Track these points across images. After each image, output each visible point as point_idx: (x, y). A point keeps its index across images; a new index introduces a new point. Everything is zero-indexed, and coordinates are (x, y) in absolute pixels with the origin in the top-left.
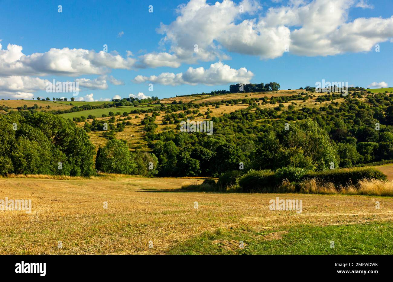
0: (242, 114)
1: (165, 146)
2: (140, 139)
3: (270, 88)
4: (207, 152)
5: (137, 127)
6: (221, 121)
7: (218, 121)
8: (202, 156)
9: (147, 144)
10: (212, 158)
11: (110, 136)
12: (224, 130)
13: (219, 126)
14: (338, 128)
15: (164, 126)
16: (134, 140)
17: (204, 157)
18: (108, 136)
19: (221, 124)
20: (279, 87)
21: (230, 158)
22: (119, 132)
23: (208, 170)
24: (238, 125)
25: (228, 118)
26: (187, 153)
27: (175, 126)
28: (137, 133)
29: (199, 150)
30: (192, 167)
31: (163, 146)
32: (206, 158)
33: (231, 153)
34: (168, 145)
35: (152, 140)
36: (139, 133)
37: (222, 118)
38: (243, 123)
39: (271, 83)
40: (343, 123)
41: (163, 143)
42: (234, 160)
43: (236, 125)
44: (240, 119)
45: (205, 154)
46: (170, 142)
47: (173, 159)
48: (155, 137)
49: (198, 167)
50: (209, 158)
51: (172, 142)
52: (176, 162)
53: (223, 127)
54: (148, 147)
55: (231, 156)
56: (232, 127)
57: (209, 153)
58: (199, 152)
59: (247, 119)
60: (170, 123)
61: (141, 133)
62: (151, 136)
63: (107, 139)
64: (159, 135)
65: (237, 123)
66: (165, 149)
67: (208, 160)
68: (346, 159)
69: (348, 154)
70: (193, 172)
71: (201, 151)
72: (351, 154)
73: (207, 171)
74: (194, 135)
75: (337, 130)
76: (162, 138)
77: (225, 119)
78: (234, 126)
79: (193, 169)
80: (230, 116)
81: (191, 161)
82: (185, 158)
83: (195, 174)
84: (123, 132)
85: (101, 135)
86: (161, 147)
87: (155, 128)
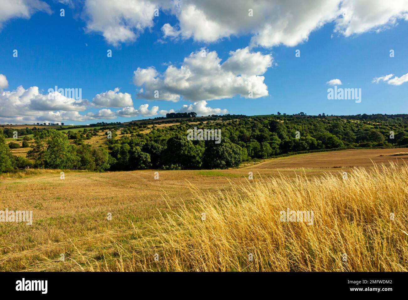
0: (178, 128)
1: (122, 147)
2: (103, 144)
3: (191, 115)
4: (157, 147)
5: (102, 137)
6: (163, 132)
7: (161, 131)
8: (153, 150)
9: (107, 147)
10: (162, 152)
11: (79, 142)
12: (166, 136)
13: (163, 134)
14: (243, 134)
15: (122, 135)
16: (97, 145)
17: (154, 151)
18: (77, 143)
19: (163, 133)
20: (196, 115)
21: (182, 150)
22: (87, 140)
23: (158, 162)
24: (176, 134)
25: (168, 129)
26: (138, 147)
27: (130, 135)
28: (101, 140)
29: (150, 144)
30: (143, 160)
31: (120, 148)
32: (156, 151)
33: (182, 144)
34: (124, 147)
35: (112, 144)
36: (102, 140)
37: (164, 130)
38: (179, 132)
39: (191, 112)
40: (245, 131)
41: (120, 145)
42: (186, 151)
43: (174, 133)
44: (177, 130)
45: (156, 148)
46: (126, 144)
47: (126, 155)
48: (114, 142)
49: (149, 160)
50: (160, 152)
51: (127, 145)
52: (128, 157)
53: (165, 135)
54: (108, 149)
55: (182, 147)
56: (172, 135)
57: (159, 147)
58: (150, 146)
59: (181, 130)
60: (127, 133)
61: (104, 140)
62: (111, 141)
63: (76, 144)
64: (117, 140)
65: (175, 132)
66: (122, 150)
67: (158, 153)
68: (263, 153)
69: (264, 149)
70: (144, 166)
71: (152, 146)
72: (267, 148)
73: (157, 164)
74: (144, 140)
75: (243, 135)
76: (119, 142)
77: (166, 130)
78: (173, 134)
79: (144, 162)
80: (169, 128)
81: (142, 154)
82: (136, 152)
83: (146, 168)
84: (90, 140)
85: (72, 142)
86: (118, 148)
87: (115, 136)
